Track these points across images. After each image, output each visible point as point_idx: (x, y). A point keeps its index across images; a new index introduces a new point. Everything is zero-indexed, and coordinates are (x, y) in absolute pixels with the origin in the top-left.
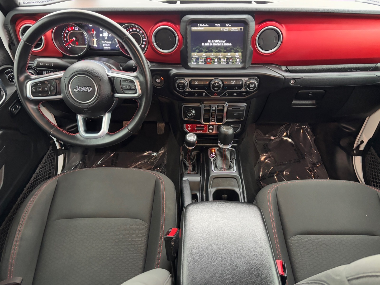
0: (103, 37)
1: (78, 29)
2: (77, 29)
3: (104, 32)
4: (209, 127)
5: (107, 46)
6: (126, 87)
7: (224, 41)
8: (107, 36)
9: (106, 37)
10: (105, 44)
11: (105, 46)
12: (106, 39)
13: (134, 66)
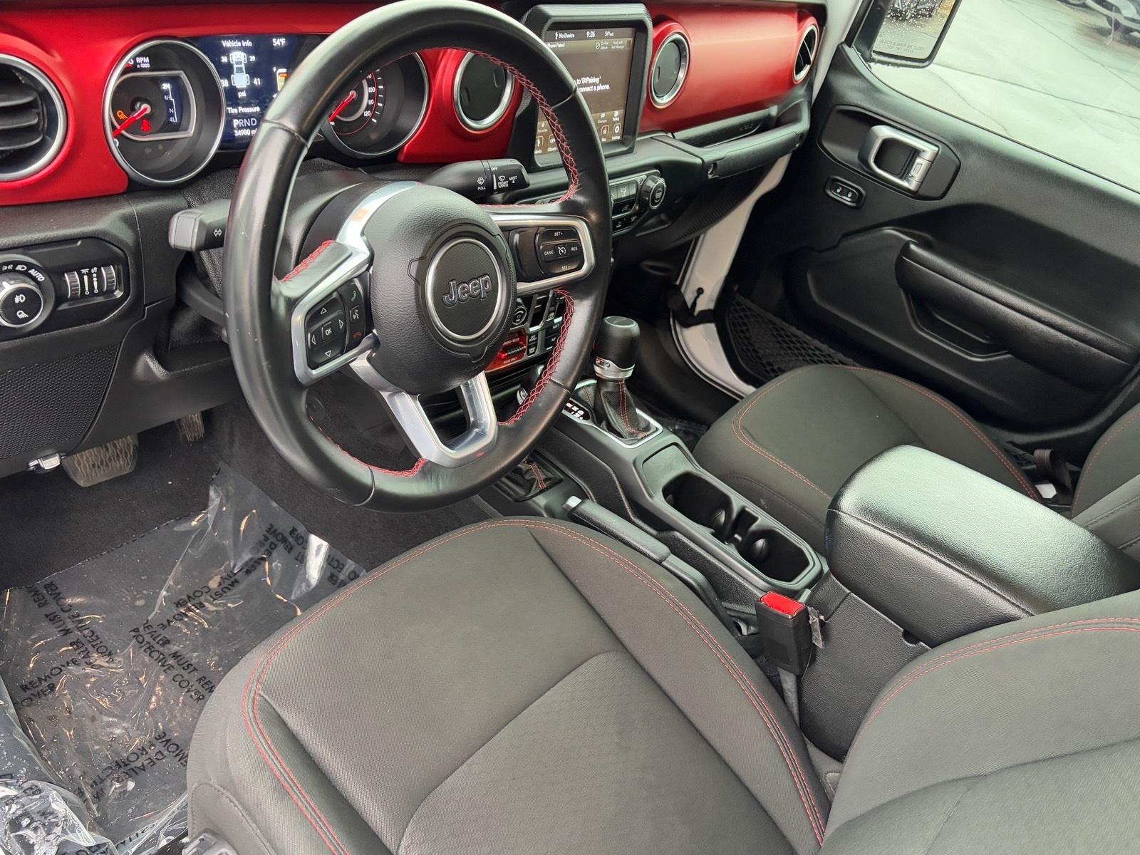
0: (232, 92)
1: (148, 66)
2: (143, 66)
3: (235, 70)
4: (530, 340)
5: (247, 127)
6: (556, 251)
7: (597, 80)
8: (245, 86)
9: (242, 90)
10: (238, 119)
11: (240, 128)
12: (242, 99)
13: (481, 183)
